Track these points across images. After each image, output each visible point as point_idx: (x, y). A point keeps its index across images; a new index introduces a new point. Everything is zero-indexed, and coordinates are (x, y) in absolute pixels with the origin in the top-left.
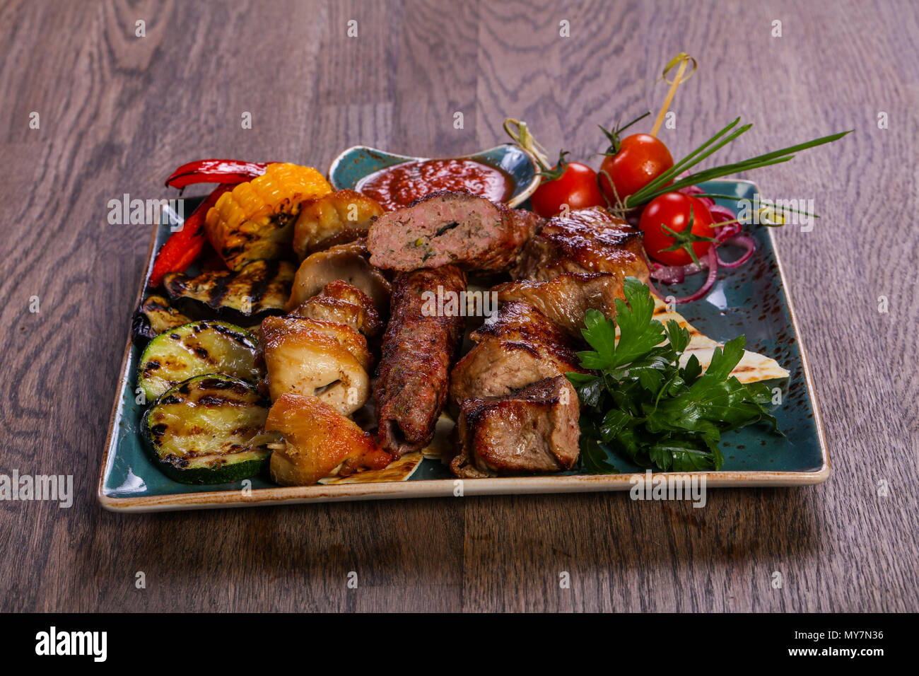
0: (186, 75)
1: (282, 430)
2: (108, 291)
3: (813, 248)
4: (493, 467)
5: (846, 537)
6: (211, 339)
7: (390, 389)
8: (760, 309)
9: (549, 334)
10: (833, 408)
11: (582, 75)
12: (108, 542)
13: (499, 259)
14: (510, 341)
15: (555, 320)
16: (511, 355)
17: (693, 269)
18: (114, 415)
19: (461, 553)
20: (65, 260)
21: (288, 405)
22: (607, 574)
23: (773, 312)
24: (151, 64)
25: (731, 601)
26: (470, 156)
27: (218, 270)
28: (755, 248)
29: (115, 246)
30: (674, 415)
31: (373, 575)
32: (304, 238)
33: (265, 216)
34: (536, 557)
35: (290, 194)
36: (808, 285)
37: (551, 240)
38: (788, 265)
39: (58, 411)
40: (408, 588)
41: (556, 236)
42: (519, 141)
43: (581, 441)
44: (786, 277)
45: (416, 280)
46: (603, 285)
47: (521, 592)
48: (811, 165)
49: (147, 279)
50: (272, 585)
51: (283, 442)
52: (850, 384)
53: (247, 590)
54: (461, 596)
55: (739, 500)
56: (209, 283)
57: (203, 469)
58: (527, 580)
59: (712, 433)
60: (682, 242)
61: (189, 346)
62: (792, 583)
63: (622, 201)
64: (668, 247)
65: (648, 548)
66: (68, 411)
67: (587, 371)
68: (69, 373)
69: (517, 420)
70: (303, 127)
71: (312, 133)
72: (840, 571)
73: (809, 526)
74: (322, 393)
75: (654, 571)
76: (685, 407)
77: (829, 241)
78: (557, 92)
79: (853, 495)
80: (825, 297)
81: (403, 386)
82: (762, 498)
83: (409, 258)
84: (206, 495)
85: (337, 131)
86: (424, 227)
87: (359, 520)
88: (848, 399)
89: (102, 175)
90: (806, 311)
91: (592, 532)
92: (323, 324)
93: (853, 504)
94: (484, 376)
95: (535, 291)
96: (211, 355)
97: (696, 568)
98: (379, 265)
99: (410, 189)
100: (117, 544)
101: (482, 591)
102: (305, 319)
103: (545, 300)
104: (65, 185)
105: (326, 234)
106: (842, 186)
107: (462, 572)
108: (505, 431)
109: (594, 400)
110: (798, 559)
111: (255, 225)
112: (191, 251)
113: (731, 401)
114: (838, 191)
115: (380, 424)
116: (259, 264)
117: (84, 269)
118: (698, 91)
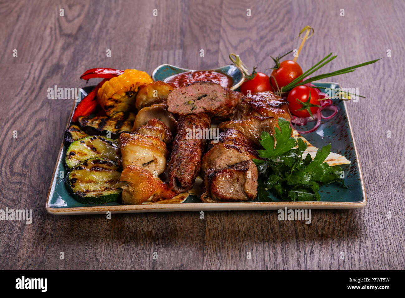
0: (93, 37)
1: (127, 181)
2: (54, 125)
3: (364, 112)
4: (219, 198)
5: (373, 231)
6: (98, 143)
7: (175, 164)
8: (339, 135)
9: (246, 143)
10: (370, 178)
11: (265, 40)
12: (50, 228)
13: (225, 112)
14: (228, 145)
15: (248, 137)
16: (228, 151)
17: (311, 119)
18: (54, 174)
19: (204, 235)
20: (36, 112)
21: (130, 170)
22: (267, 245)
23: (344, 137)
24: (77, 32)
25: (321, 257)
26: (214, 70)
27: (103, 116)
28: (338, 111)
29: (58, 106)
30: (299, 178)
31: (165, 243)
32: (140, 102)
33: (124, 92)
34: (237, 237)
35: (135, 82)
36: (361, 127)
37: (248, 103)
38: (352, 119)
39: (30, 174)
40: (180, 249)
41: (250, 102)
42: (236, 63)
43: (258, 188)
44: (351, 124)
45: (188, 119)
46: (270, 122)
47: (230, 252)
48: (364, 78)
49: (71, 119)
50: (121, 247)
51: (128, 186)
52: (377, 168)
53: (110, 248)
54: (203, 252)
55: (327, 215)
56: (98, 120)
57: (92, 197)
58: (232, 246)
59: (316, 186)
60: (306, 107)
61: (88, 146)
62: (349, 249)
63: (280, 89)
64: (299, 109)
65: (286, 234)
66: (35, 173)
67: (262, 159)
68: (36, 158)
69: (230, 178)
70: (143, 59)
71: (147, 62)
72: (370, 245)
73: (357, 226)
74: (146, 166)
75: (288, 244)
76: (304, 174)
77: (371, 109)
78: (254, 47)
79: (377, 214)
80: (368, 132)
81: (181, 163)
82: (337, 214)
83: (185, 109)
84: (93, 208)
85: (158, 61)
86: (192, 96)
87: (160, 221)
88: (376, 174)
89: (54, 77)
90: (360, 138)
91: (262, 227)
92: (147, 137)
93: (377, 217)
94: (216, 159)
95: (239, 124)
96: (98, 150)
97: (306, 242)
98: (172, 111)
99: (187, 83)
100: (54, 229)
101: (213, 251)
102: (139, 134)
103: (244, 128)
104: (37, 81)
105: (150, 100)
106: (377, 87)
107: (204, 243)
108: (225, 182)
109: (264, 171)
110: (352, 240)
111: (119, 96)
112: (91, 107)
113: (324, 173)
114: (376, 89)
115: (170, 179)
116: (121, 114)
117: (45, 116)
118: (316, 47)
